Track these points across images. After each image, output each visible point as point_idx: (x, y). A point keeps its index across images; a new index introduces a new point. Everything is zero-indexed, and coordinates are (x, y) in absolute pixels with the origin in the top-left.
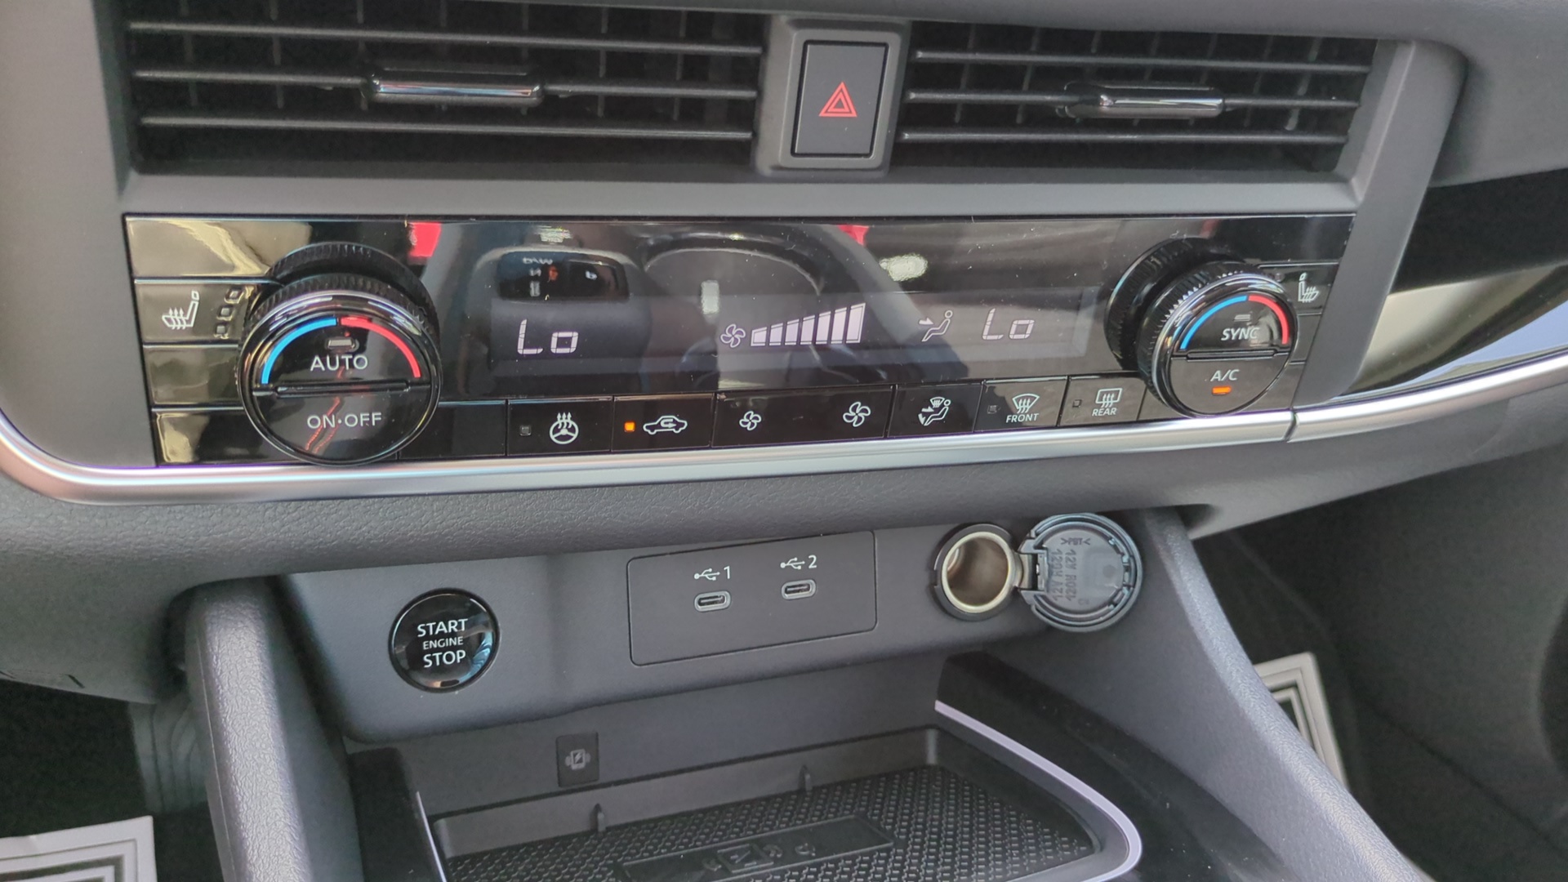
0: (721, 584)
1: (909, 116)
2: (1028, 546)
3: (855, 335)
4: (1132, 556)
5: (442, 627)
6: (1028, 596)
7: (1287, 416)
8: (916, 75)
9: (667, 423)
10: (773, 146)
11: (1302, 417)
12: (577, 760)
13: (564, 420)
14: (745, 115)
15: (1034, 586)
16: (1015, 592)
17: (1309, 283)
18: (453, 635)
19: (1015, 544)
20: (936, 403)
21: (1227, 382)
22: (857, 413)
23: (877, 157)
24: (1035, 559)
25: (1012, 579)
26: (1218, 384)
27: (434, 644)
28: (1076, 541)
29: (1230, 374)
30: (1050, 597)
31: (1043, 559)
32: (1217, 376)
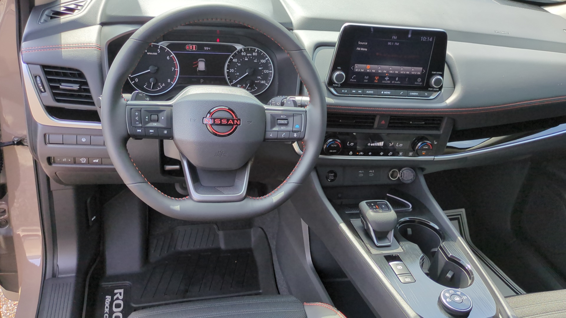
0: (362, 173)
1: (390, 123)
2: (401, 172)
3: (382, 145)
4: (414, 174)
5: (331, 175)
6: (400, 178)
7: (433, 157)
8: (391, 119)
9: (361, 153)
10: (376, 125)
11: (435, 157)
12: (340, 195)
13: (351, 152)
14: (373, 123)
15: (401, 177)
16: (399, 178)
17: (436, 142)
18: (332, 175)
19: (399, 172)
20: (391, 153)
21: (424, 153)
22: (382, 154)
23: (386, 127)
24: (402, 173)
25: (398, 176)
26: (423, 153)
27: (331, 176)
28: (407, 171)
29: (425, 152)
30: (403, 178)
31: (403, 173)
32: (423, 152)
